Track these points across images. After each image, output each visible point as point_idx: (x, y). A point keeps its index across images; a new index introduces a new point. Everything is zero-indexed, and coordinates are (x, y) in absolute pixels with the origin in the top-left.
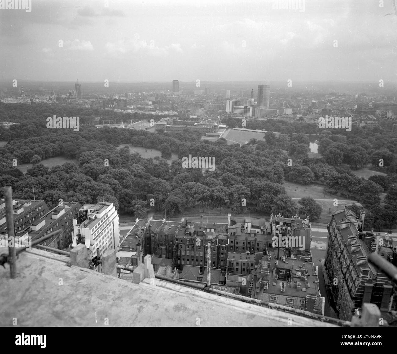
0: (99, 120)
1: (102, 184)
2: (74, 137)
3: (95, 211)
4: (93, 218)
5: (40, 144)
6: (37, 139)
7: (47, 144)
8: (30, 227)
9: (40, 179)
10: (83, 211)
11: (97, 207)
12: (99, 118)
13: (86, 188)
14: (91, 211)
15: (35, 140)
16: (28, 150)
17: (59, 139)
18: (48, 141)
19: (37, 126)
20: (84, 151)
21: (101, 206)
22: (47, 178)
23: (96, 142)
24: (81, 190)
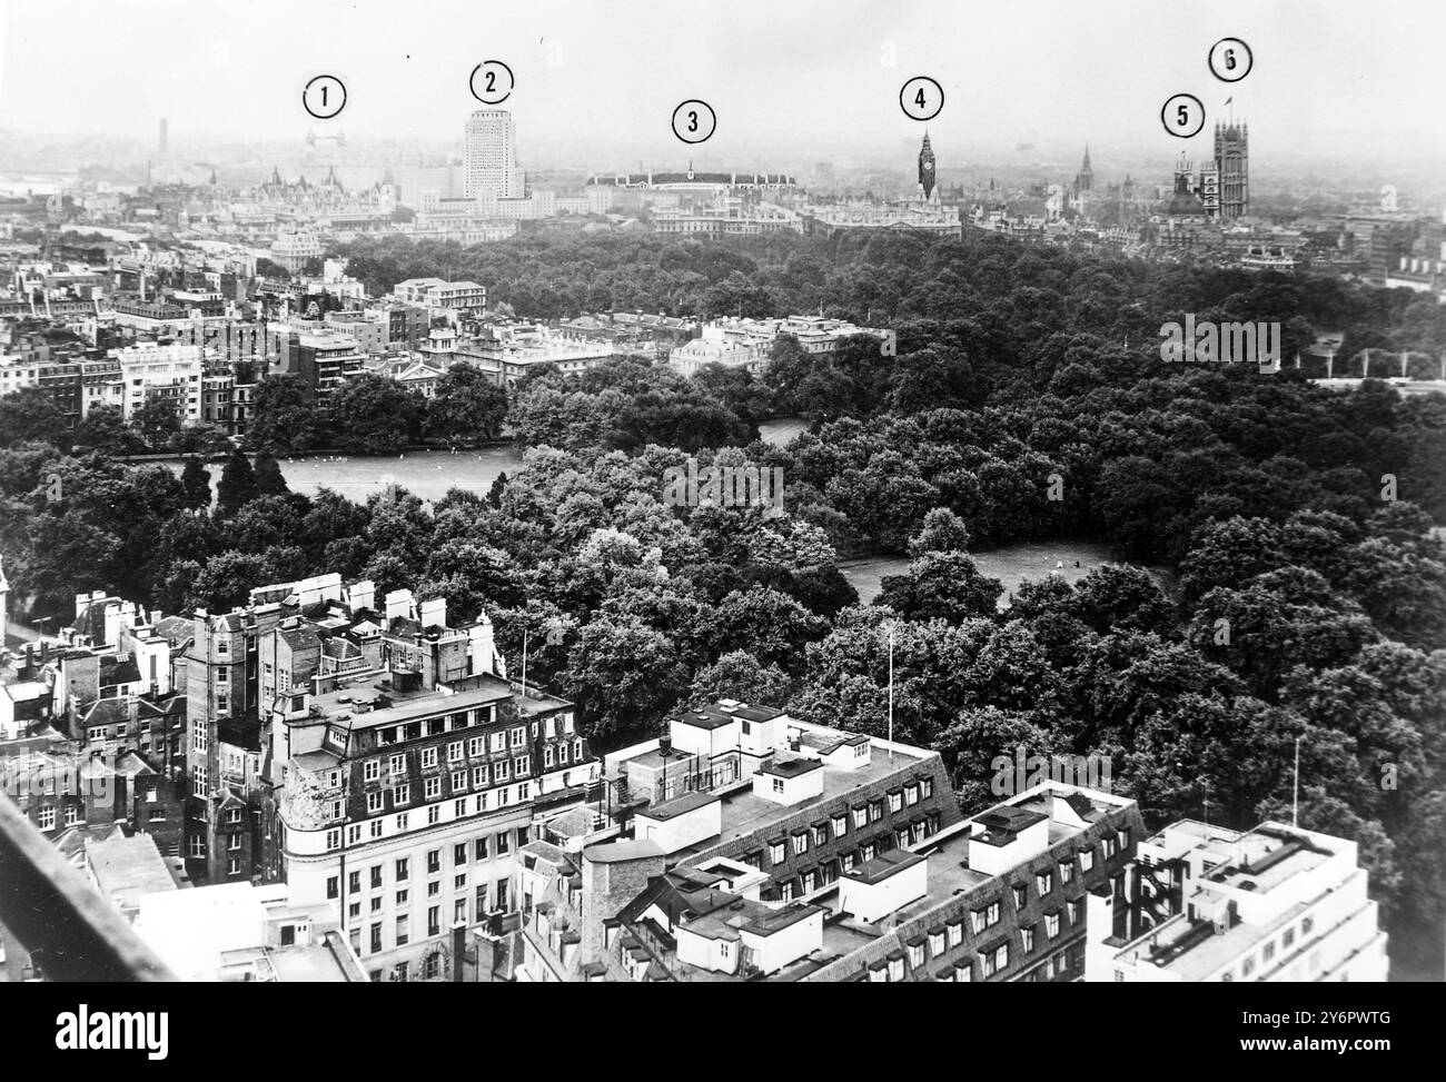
0: (1340, 351)
1: (1303, 721)
2: (1169, 432)
3: (1231, 871)
4: (1214, 912)
5: (973, 450)
6: (961, 421)
7: (1010, 454)
8: (834, 893)
9: (941, 638)
10: (1162, 865)
11: (1251, 847)
12: (1339, 338)
13: (1197, 728)
14: (1207, 865)
15: (948, 423)
16: (908, 478)
17: (1084, 431)
18: (1022, 438)
19: (973, 351)
20: (1224, 516)
21: (1276, 845)
22: (981, 638)
23: (1301, 473)
24: (1170, 737)
